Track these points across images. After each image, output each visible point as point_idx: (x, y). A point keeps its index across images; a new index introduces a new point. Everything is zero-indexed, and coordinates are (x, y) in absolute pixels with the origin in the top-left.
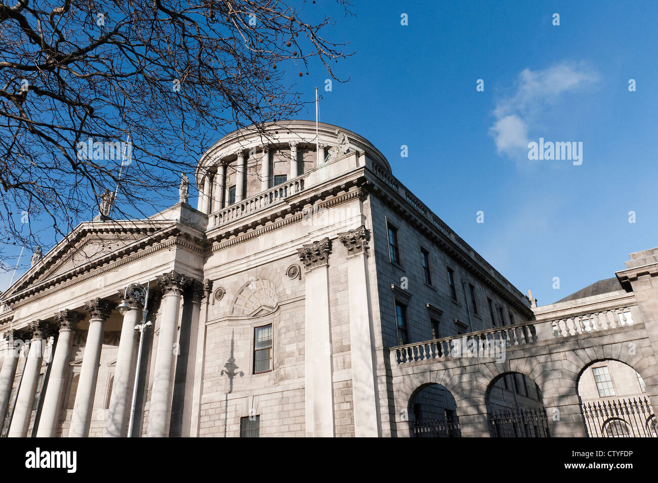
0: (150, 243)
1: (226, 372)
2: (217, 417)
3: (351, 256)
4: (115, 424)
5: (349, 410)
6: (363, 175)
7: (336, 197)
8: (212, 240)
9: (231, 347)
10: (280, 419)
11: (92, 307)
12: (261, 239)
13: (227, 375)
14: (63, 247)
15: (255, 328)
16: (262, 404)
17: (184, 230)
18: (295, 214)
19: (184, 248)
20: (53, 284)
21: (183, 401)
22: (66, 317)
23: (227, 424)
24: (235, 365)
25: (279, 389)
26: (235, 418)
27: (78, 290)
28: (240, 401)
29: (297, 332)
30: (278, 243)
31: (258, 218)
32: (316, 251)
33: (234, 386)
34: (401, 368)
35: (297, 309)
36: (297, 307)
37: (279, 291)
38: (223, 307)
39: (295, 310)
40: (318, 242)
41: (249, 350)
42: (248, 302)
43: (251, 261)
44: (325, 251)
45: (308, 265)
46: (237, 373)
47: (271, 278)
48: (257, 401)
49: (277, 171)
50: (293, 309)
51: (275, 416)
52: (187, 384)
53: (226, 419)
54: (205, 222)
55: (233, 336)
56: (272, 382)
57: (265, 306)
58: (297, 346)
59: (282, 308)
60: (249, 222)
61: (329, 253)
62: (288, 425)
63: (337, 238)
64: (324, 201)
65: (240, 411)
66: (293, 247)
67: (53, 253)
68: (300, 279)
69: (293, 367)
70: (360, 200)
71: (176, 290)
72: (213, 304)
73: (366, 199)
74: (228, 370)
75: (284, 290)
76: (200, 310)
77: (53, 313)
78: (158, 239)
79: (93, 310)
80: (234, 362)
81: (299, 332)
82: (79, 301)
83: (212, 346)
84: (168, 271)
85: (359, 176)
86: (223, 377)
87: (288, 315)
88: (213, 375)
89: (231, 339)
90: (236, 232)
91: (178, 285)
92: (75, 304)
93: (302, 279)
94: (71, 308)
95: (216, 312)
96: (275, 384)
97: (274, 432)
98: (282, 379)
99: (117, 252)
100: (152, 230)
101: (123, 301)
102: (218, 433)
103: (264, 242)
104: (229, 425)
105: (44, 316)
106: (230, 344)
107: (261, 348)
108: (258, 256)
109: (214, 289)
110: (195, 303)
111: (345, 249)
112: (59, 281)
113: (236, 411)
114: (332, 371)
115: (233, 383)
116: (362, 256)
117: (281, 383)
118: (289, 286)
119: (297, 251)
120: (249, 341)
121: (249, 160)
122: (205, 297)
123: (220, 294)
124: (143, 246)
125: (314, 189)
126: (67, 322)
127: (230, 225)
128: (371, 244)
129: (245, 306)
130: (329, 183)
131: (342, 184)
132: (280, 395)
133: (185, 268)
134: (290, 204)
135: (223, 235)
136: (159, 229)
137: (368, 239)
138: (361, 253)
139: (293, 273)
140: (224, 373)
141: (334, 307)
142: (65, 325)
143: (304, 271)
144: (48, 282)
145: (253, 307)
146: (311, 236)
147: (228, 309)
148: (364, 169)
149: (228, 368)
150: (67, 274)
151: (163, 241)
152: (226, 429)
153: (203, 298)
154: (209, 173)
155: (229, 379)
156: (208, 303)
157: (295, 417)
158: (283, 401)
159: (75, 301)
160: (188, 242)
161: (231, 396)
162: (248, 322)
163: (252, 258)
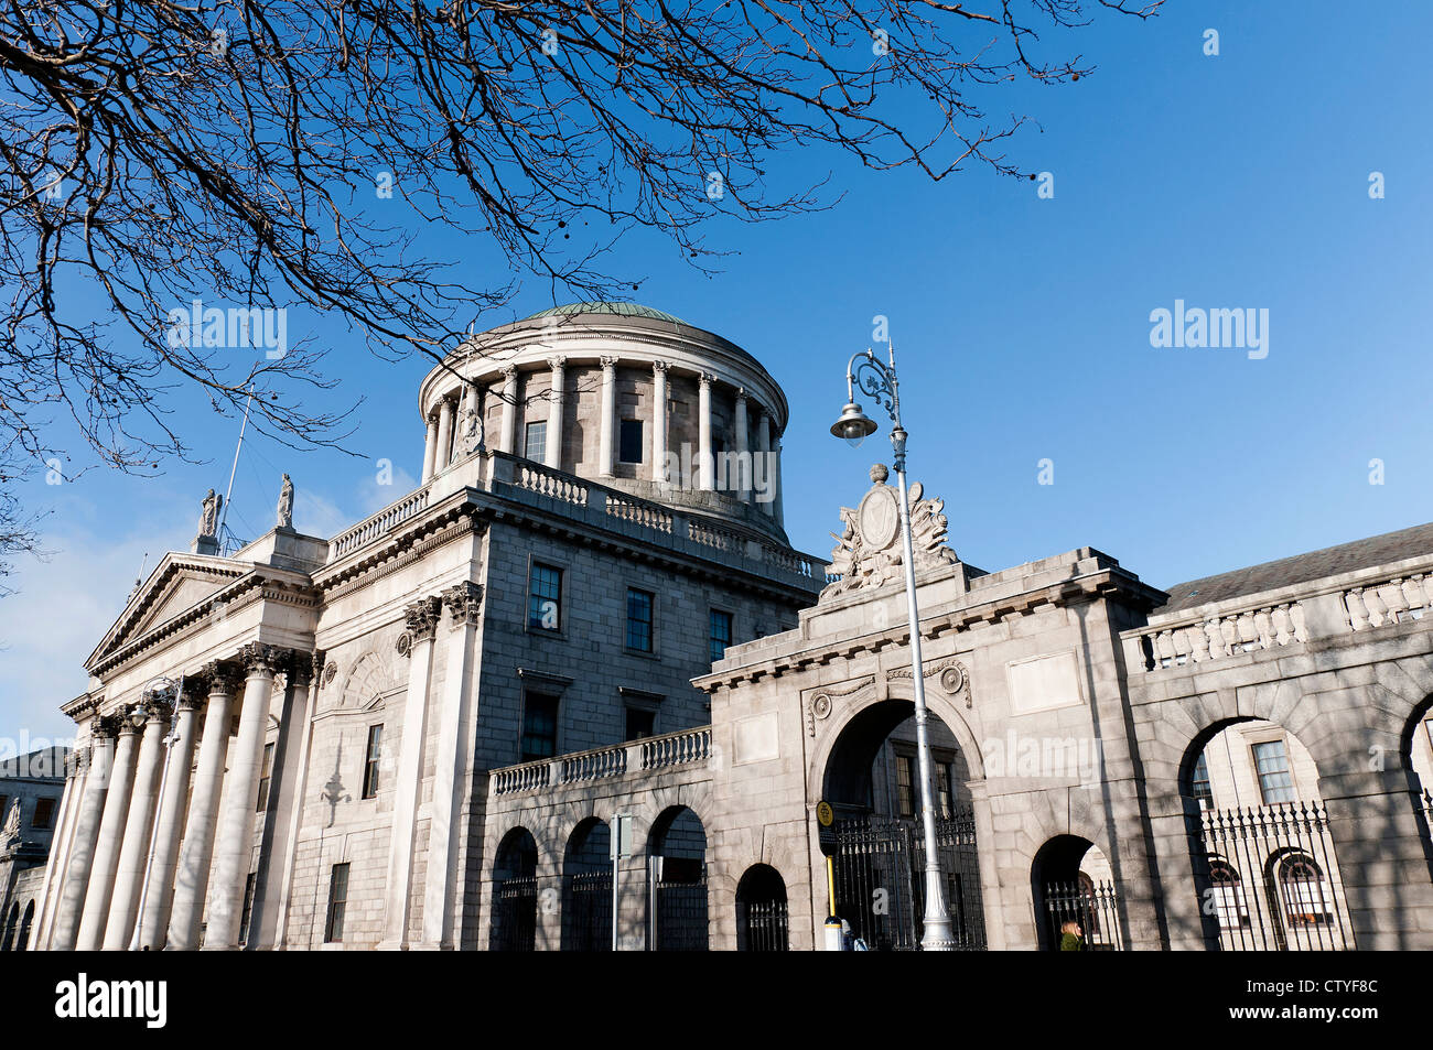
0: (235, 594)
1: (327, 796)
2: (310, 863)
3: (455, 627)
7: (445, 530)
8: (321, 587)
9: (337, 757)
10: (368, 869)
11: (178, 689)
12: (379, 587)
13: (328, 800)
15: (371, 727)
16: (354, 848)
18: (409, 553)
19: (276, 602)
20: (139, 648)
23: (320, 873)
24: (341, 786)
26: (328, 865)
27: (169, 659)
28: (337, 840)
30: (391, 597)
32: (421, 616)
33: (335, 817)
35: (402, 705)
36: (400, 702)
37: (389, 673)
38: (333, 694)
40: (425, 601)
41: (361, 761)
42: (364, 685)
43: (362, 623)
44: (433, 616)
45: (414, 637)
46: (342, 798)
47: (382, 651)
48: (350, 842)
50: (398, 705)
51: (364, 865)
53: (319, 866)
54: (322, 550)
55: (341, 740)
57: (382, 693)
58: (395, 762)
59: (387, 701)
61: (437, 620)
62: (374, 879)
63: (445, 597)
64: (434, 536)
65: (333, 856)
68: (409, 657)
69: (390, 794)
71: (265, 669)
72: (323, 689)
74: (330, 793)
75: (392, 672)
76: (306, 697)
77: (140, 694)
78: (241, 590)
80: (339, 780)
81: (398, 740)
83: (317, 754)
84: (251, 642)
86: (324, 804)
87: (392, 712)
88: (314, 800)
89: (336, 746)
91: (265, 661)
94: (157, 688)
95: (324, 700)
97: (361, 888)
102: (309, 886)
104: (322, 875)
106: (335, 752)
108: (370, 616)
109: (325, 665)
110: (301, 686)
113: (329, 856)
114: (417, 803)
115: (336, 813)
116: (468, 628)
118: (396, 668)
119: (404, 614)
120: (363, 748)
122: (313, 677)
123: (332, 673)
126: (155, 709)
128: (482, 610)
129: (359, 692)
133: (280, 634)
134: (396, 538)
135: (331, 581)
136: (241, 574)
137: (479, 601)
138: (468, 622)
139: (403, 646)
140: (324, 796)
142: (153, 714)
143: (412, 644)
145: (371, 694)
146: (421, 590)
147: (338, 698)
149: (330, 790)
151: (248, 593)
152: (318, 881)
155: (330, 807)
158: (373, 844)
160: (283, 592)
161: (327, 832)
162: (363, 718)
163: (365, 618)
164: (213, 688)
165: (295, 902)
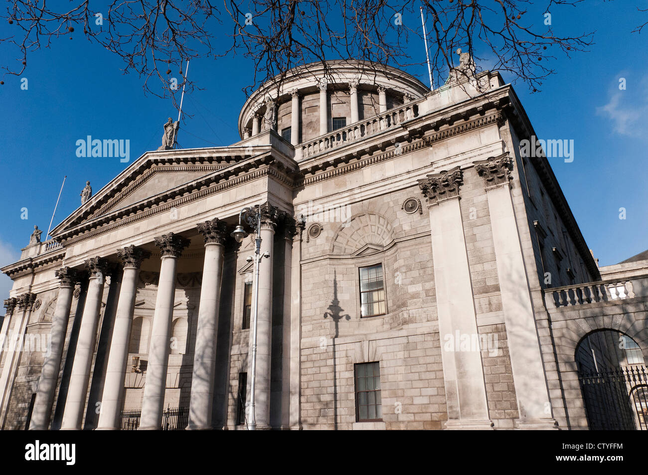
0: (237, 172)
1: (330, 315)
2: (323, 363)
3: (492, 187)
4: (205, 368)
5: (501, 356)
6: (507, 94)
7: (468, 121)
8: (306, 171)
9: (333, 288)
10: (406, 366)
11: (164, 243)
12: (367, 171)
13: (331, 318)
14: (123, 179)
15: (359, 268)
16: (381, 350)
17: (278, 158)
18: (412, 142)
19: (275, 179)
20: (114, 218)
21: (281, 344)
22: (132, 254)
23: (337, 371)
24: (340, 307)
25: (404, 333)
26: (347, 364)
27: (143, 225)
28: (351, 346)
29: (422, 272)
30: (388, 175)
31: (366, 147)
32: (444, 182)
33: (339, 330)
34: (562, 312)
35: (421, 246)
36: (420, 244)
37: (394, 226)
38: (321, 245)
39: (417, 247)
40: (447, 171)
41: (355, 292)
42: (350, 239)
43: (355, 194)
44: (457, 181)
45: (431, 198)
46: (342, 317)
47: (382, 213)
48: (374, 346)
49: (335, 113)
50: (414, 247)
51: (400, 363)
52: (284, 327)
53: (335, 365)
54: (291, 153)
55: (335, 276)
56: (387, 327)
57: (371, 244)
58: (423, 286)
59: (399, 245)
60: (354, 151)
61: (460, 184)
62: (418, 372)
63: (472, 166)
64: (451, 127)
65: (353, 357)
66: (409, 178)
67: (112, 186)
68: (421, 214)
69: (420, 310)
70: (498, 125)
71: (270, 224)
72: (308, 242)
73: (504, 124)
74: (333, 312)
75: (401, 226)
76: (292, 247)
77: (115, 249)
78: (246, 168)
79: (165, 246)
80: (338, 304)
81: (425, 272)
82: (146, 237)
83: (311, 286)
84: (261, 203)
85: (501, 96)
86: (328, 320)
87: (408, 253)
88: (315, 318)
89: (333, 279)
90: (337, 162)
91: (272, 218)
92: (141, 241)
93: (424, 214)
94: (137, 243)
95: (311, 250)
96: (391, 329)
97: (399, 380)
98: (405, 322)
99: (195, 182)
100: (238, 159)
101: (238, 226)
102: (325, 380)
103: (370, 174)
104: (340, 372)
105: (103, 253)
106: (332, 284)
107: (368, 290)
108: (363, 190)
109: (307, 226)
110: (288, 240)
111: (482, 180)
112: (121, 215)
113: (347, 357)
114: (476, 314)
115: (339, 326)
116: (507, 187)
117: (405, 327)
118: (406, 222)
119: (418, 182)
120: (354, 282)
121: (303, 101)
122: (297, 234)
123: (316, 230)
124: (227, 176)
125: (441, 112)
126: (132, 260)
127: (329, 154)
128: (515, 174)
129: (347, 244)
130: (462, 104)
131: (479, 106)
132: (405, 340)
133: (277, 200)
134: (409, 129)
135: (320, 166)
136: (247, 157)
137: (511, 169)
138: (505, 183)
139: (411, 206)
140: (328, 315)
141: (471, 244)
142: (130, 262)
143: (425, 204)
144: (108, 216)
145: (357, 245)
146: (434, 166)
147: (327, 247)
148: (509, 88)
149: (332, 311)
150: (131, 207)
151: (251, 170)
152: (335, 376)
153: (295, 235)
154: (258, 115)
155: (334, 323)
156: (301, 241)
157: (427, 364)
158: (409, 347)
159: (141, 237)
160: (280, 172)
161: (337, 341)
162: (351, 261)
163: (356, 191)
164: (209, 239)
165: (308, 392)
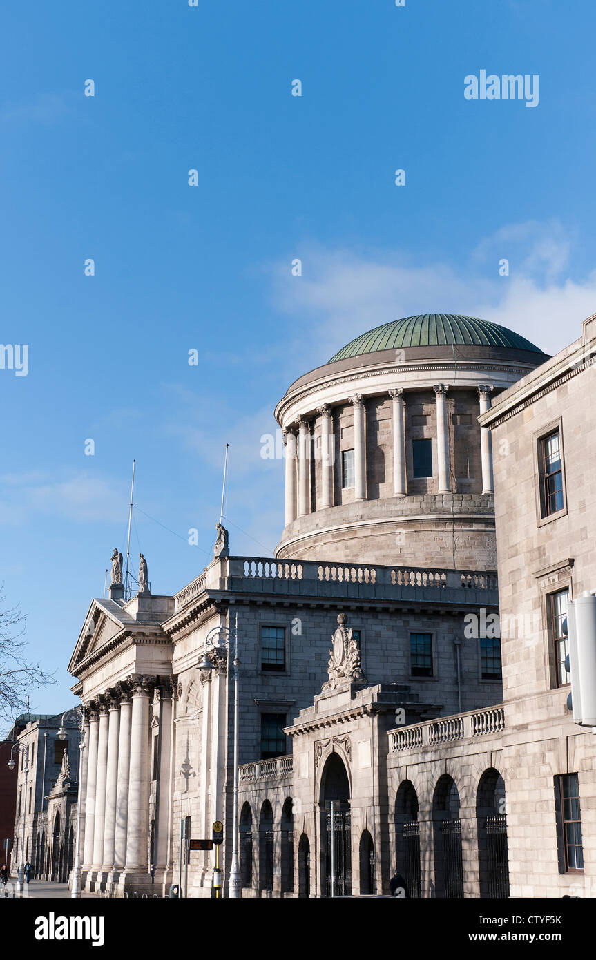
1: (183, 772)
10: (196, 821)
13: (184, 775)
16: (192, 807)
19: (143, 645)
24: (190, 765)
25: (197, 794)
26: (184, 817)
28: (186, 802)
33: (189, 786)
38: (181, 705)
42: (197, 700)
46: (191, 774)
48: (190, 803)
51: (195, 818)
52: (161, 782)
54: (171, 605)
55: (188, 736)
60: (180, 620)
62: (199, 827)
70: (220, 615)
72: (178, 701)
76: (171, 705)
83: (178, 744)
86: (182, 777)
88: (178, 774)
89: (186, 739)
91: (142, 686)
95: (178, 709)
97: (195, 833)
106: (186, 744)
109: (178, 684)
110: (165, 699)
113: (184, 811)
115: (189, 783)
116: (219, 677)
122: (173, 692)
123: (180, 691)
132: (197, 800)
133: (149, 665)
138: (218, 674)
147: (185, 708)
149: (185, 769)
155: (186, 780)
156: (175, 699)
158: (198, 806)
160: (146, 638)
161: (183, 796)
162: (197, 721)
164: (121, 699)
